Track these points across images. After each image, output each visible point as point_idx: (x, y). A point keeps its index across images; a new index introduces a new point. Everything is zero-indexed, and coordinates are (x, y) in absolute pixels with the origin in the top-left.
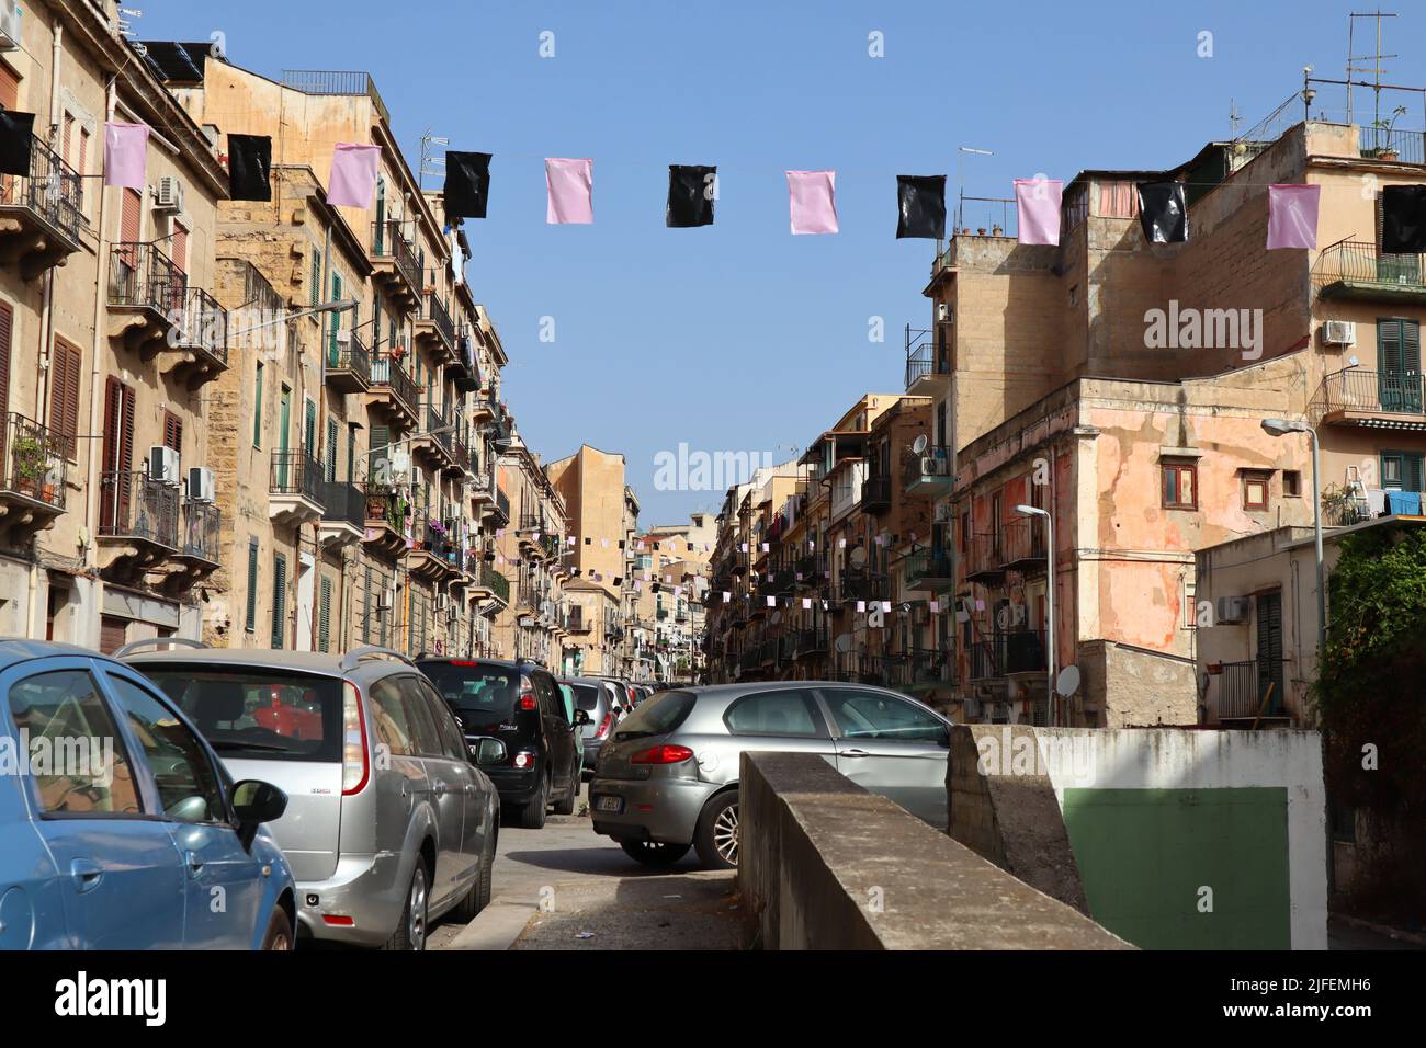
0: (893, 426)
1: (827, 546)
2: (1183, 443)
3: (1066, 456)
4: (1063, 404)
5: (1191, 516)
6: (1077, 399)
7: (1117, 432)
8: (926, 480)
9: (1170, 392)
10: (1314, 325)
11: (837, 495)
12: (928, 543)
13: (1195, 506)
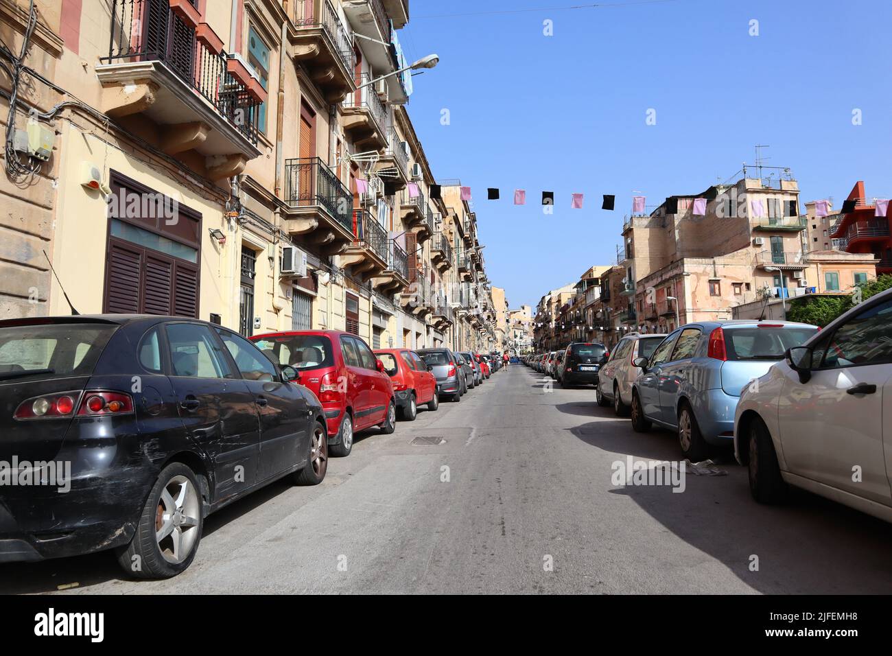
0: (610, 276)
1: (584, 312)
2: (715, 276)
3: (680, 281)
4: (678, 266)
5: (719, 298)
6: (683, 264)
7: (696, 273)
8: (627, 291)
9: (710, 261)
10: (752, 239)
11: (588, 297)
12: (626, 309)
13: (720, 295)
